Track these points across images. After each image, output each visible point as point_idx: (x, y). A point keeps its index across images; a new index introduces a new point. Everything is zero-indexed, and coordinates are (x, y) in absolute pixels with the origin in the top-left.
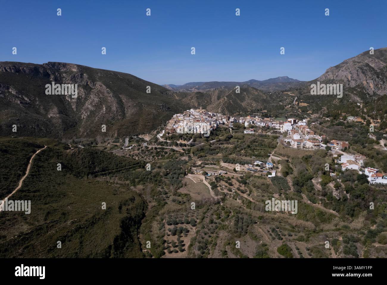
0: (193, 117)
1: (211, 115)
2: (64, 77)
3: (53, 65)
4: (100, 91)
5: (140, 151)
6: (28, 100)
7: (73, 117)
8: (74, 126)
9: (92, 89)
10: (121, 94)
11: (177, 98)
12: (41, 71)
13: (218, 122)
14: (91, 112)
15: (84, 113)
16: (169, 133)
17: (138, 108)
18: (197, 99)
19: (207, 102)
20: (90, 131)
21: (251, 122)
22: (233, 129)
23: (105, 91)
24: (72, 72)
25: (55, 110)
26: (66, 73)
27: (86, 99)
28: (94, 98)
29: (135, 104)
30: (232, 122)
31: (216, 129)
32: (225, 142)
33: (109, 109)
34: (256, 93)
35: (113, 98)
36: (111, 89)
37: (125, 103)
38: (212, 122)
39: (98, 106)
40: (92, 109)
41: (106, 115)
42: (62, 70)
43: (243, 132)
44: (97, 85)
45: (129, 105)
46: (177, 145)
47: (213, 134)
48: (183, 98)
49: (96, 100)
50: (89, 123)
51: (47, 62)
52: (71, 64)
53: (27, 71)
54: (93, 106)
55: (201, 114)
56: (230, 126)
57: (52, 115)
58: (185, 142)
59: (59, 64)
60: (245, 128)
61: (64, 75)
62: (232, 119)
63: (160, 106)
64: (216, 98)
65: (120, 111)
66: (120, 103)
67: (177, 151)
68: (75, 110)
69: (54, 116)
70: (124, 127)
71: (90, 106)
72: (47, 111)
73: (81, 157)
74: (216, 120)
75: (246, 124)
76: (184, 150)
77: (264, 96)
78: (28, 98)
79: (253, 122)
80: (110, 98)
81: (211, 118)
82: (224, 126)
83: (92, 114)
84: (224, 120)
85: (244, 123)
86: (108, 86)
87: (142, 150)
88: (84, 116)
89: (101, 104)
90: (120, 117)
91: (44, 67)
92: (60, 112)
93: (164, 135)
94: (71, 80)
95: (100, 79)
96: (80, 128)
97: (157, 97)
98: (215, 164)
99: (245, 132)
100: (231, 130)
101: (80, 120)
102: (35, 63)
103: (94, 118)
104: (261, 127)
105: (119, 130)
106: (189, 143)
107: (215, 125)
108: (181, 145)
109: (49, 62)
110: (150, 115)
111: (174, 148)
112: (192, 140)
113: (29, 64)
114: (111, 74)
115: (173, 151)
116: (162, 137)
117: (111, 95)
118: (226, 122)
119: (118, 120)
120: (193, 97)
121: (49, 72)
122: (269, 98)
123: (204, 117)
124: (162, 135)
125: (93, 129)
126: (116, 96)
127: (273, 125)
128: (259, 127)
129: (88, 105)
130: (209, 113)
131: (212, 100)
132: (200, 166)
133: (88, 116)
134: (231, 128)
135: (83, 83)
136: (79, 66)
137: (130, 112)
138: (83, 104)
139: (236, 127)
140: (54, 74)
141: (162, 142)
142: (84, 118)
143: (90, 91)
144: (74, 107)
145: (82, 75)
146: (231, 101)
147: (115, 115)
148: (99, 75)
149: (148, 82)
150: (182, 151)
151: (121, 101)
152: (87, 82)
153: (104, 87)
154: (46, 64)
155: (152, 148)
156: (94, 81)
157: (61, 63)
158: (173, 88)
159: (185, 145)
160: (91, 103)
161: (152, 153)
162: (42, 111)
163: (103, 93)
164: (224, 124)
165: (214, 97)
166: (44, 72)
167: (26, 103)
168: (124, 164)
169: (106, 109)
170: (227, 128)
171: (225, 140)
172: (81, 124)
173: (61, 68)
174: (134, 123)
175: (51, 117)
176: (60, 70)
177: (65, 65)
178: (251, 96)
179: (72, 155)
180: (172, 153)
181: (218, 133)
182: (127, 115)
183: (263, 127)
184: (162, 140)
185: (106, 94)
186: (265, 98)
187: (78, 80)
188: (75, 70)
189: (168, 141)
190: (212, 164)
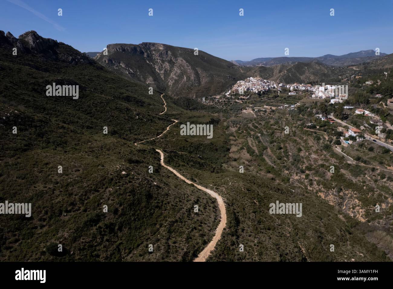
0: (252, 83)
1: (266, 81)
2: (153, 54)
3: (145, 44)
4: (181, 65)
5: (214, 103)
6: (132, 71)
7: (162, 84)
8: (164, 90)
9: (174, 63)
10: (197, 67)
11: (242, 72)
12: (138, 49)
13: (270, 87)
14: (176, 80)
15: (170, 81)
16: (233, 92)
17: (210, 78)
18: (260, 72)
19: (269, 75)
20: (176, 94)
21: (296, 87)
22: (280, 92)
23: (185, 65)
24: (160, 50)
25: (151, 78)
26: (155, 51)
27: (171, 71)
28: (177, 70)
29: (208, 75)
30: (281, 87)
31: (267, 91)
32: (271, 99)
33: (189, 78)
34: (318, 68)
35: (191, 71)
36: (189, 63)
37: (200, 74)
38: (265, 86)
39: (180, 76)
40: (176, 78)
41: (187, 82)
42: (152, 49)
43: (288, 94)
44: (178, 60)
45: (204, 75)
46: (238, 99)
47: (264, 94)
48: (248, 72)
49: (179, 71)
50: (174, 88)
51: (141, 43)
52: (158, 44)
53: (130, 50)
54: (177, 76)
55: (258, 81)
56: (279, 89)
57: (149, 82)
58: (244, 97)
59: (150, 43)
60: (290, 91)
61: (154, 52)
62: (281, 85)
63: (227, 77)
64: (278, 71)
65: (197, 80)
66: (197, 74)
67: (238, 103)
68: (163, 79)
69: (151, 82)
70: (200, 91)
71: (174, 76)
72: (145, 79)
73: (182, 101)
74: (269, 85)
75: (292, 88)
76: (243, 102)
77: (326, 70)
78: (132, 70)
79: (297, 87)
80: (189, 70)
81: (265, 84)
82: (274, 89)
83: (176, 82)
84: (275, 85)
85: (290, 88)
86: (187, 61)
87: (215, 103)
88: (171, 83)
89: (182, 75)
90: (196, 85)
91: (139, 47)
92: (154, 80)
93: (230, 93)
94: (159, 56)
95: (181, 55)
96: (168, 91)
97: (225, 70)
98: (260, 107)
99: (290, 94)
100: (279, 92)
101: (168, 87)
102: (134, 44)
103: (178, 85)
104: (302, 90)
105: (197, 93)
106: (246, 98)
107: (267, 88)
108: (241, 99)
109: (143, 43)
110: (219, 83)
111: (237, 101)
112: (249, 96)
113: (130, 45)
114: (188, 51)
115: (236, 102)
116: (228, 95)
117: (190, 67)
118: (276, 87)
119: (195, 86)
120: (256, 71)
121: (143, 50)
122: (330, 73)
123: (260, 83)
124: (228, 93)
125: (178, 92)
126: (194, 69)
127: (312, 89)
128: (301, 91)
129: (172, 75)
130: (265, 80)
131: (274, 74)
132: (251, 107)
133: (174, 84)
134: (279, 91)
135: (168, 58)
136: (164, 45)
137: (204, 81)
138: (169, 75)
139: (283, 90)
140: (146, 52)
141: (229, 98)
142: (170, 85)
143: (174, 65)
144: (162, 77)
145: (167, 52)
146: (290, 74)
147: (193, 82)
148: (180, 52)
149: (217, 58)
150: (242, 102)
151: (197, 72)
152: (171, 58)
153: (184, 61)
154: (141, 44)
155: (222, 101)
156: (176, 57)
157: (151, 43)
158: (240, 64)
159: (244, 99)
160: (175, 74)
161: (221, 104)
162: (142, 79)
163: (183, 67)
164: (274, 88)
165: (276, 71)
166: (140, 51)
167: (132, 74)
168: (205, 107)
169: (186, 78)
170: (276, 91)
171: (273, 98)
172: (169, 89)
173: (151, 47)
174: (208, 89)
175: (149, 83)
176: (150, 48)
177: (154, 44)
178: (311, 70)
179: (177, 99)
180: (235, 103)
181: (268, 93)
182: (202, 83)
183: (303, 90)
184: (228, 96)
185: (186, 67)
186: (326, 72)
187: (164, 56)
188: (161, 48)
189: (233, 97)
190: (258, 107)
